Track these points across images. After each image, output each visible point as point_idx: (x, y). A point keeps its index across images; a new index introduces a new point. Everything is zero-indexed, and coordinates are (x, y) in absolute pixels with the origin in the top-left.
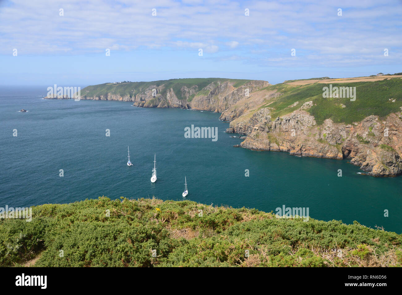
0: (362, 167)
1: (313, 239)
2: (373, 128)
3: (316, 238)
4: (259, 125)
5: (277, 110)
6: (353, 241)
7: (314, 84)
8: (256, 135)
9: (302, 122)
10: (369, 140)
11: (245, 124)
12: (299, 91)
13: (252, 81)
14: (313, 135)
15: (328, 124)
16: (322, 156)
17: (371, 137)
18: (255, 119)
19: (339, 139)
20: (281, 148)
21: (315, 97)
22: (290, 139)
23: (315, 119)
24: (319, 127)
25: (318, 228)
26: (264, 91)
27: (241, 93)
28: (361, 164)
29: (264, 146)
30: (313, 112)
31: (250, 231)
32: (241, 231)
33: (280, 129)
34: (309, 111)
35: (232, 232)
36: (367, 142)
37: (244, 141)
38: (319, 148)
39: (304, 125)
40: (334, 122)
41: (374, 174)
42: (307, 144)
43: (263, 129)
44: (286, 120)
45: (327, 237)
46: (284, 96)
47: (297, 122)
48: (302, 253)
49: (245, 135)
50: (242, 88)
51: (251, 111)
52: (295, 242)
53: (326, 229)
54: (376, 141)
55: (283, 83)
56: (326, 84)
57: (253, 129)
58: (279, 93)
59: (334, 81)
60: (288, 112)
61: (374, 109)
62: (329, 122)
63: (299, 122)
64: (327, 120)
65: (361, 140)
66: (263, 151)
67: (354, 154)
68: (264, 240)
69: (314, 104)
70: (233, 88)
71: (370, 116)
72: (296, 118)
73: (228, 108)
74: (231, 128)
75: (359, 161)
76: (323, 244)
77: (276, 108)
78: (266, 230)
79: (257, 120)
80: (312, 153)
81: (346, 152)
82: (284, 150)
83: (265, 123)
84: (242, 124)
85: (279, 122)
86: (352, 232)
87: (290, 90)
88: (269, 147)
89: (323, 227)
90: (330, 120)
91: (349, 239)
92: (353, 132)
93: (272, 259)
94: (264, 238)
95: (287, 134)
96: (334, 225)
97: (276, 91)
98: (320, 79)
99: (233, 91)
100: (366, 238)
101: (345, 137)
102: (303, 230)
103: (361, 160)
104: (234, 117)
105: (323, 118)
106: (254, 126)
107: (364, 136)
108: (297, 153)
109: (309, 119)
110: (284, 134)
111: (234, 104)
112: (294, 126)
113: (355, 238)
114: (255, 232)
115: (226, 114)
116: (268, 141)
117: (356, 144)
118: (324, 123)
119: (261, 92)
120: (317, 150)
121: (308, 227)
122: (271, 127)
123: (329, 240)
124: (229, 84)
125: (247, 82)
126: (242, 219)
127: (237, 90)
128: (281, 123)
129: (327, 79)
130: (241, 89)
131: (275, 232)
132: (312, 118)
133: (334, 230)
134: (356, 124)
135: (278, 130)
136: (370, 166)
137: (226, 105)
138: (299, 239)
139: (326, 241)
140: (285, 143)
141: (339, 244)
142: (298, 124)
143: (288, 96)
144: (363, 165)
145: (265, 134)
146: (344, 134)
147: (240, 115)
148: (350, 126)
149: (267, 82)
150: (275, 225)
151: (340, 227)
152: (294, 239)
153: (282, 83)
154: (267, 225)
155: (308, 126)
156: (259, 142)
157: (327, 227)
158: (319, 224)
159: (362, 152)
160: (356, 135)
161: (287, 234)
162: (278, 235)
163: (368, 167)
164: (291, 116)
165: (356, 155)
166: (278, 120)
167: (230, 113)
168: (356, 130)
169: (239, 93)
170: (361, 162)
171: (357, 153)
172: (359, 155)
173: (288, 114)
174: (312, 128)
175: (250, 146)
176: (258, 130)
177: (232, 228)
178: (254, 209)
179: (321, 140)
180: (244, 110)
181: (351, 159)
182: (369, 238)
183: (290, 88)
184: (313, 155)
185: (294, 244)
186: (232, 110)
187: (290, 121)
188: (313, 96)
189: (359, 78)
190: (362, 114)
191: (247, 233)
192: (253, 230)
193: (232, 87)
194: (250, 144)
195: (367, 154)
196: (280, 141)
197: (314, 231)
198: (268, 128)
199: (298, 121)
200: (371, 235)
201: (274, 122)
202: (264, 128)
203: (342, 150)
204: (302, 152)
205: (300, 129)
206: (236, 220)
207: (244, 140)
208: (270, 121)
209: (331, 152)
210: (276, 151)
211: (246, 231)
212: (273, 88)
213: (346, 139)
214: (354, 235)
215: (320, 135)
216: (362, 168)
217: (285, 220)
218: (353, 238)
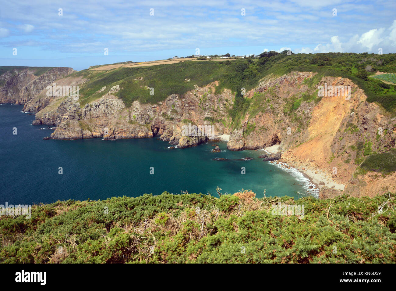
0: (170, 141)
1: (126, 216)
2: (175, 106)
3: (129, 215)
4: (68, 113)
5: (85, 96)
6: (161, 209)
7: (119, 68)
8: (67, 124)
9: (111, 106)
10: (173, 116)
11: (53, 114)
12: (105, 76)
13: (55, 68)
14: (123, 118)
15: (136, 106)
16: (135, 137)
17: (175, 114)
18: (64, 108)
19: (147, 118)
20: (94, 134)
21: (121, 81)
22: (101, 124)
23: (123, 103)
24: (128, 110)
25: (130, 205)
26: (69, 78)
27: (44, 82)
28: (169, 139)
29: (77, 135)
30: (121, 95)
31: (62, 224)
32: (53, 226)
33: (91, 115)
34: (117, 95)
35: (43, 230)
36: (172, 119)
37: (54, 132)
38: (131, 129)
39: (114, 109)
40: (141, 104)
41: (181, 146)
42: (119, 127)
43: (73, 118)
44: (96, 106)
45: (139, 211)
46: (90, 82)
47: (107, 107)
48: (114, 233)
49: (54, 125)
50: (45, 76)
51: (58, 100)
52: (110, 223)
53: (138, 204)
54: (179, 117)
55: (89, 69)
56: (130, 68)
57: (62, 118)
58: (85, 79)
59: (138, 64)
60: (97, 98)
61: (174, 89)
62: (136, 104)
63: (109, 107)
64: (135, 102)
65: (167, 117)
66: (76, 140)
67: (162, 131)
68: (78, 230)
69: (121, 87)
70: (35, 76)
71: (171, 95)
72: (106, 103)
73: (31, 99)
74: (37, 119)
75: (167, 137)
76: (136, 219)
77: (84, 94)
78: (80, 219)
79: (66, 109)
80: (124, 135)
81: (155, 130)
82: (97, 136)
83: (74, 110)
84: (49, 114)
85: (89, 108)
86: (160, 201)
87: (96, 75)
88: (81, 134)
89: (134, 203)
90: (137, 102)
91: (158, 209)
92: (159, 111)
93: (80, 248)
94: (78, 227)
95: (98, 119)
96: (144, 199)
97: (82, 77)
98: (124, 63)
99: (35, 79)
100: (172, 204)
101: (153, 117)
102: (116, 211)
103: (168, 136)
104: (39, 108)
105: (130, 100)
106: (63, 116)
107: (169, 113)
108: (111, 137)
109: (118, 103)
110: (95, 120)
111: (38, 93)
112: (104, 111)
113: (163, 206)
114: (68, 224)
115: (29, 106)
116: (80, 129)
117: (163, 122)
118: (132, 105)
119: (66, 79)
120: (129, 132)
121: (121, 207)
122: (81, 115)
123: (141, 213)
124: (29, 72)
125: (49, 69)
126: (56, 213)
127: (39, 79)
128: (91, 109)
129: (130, 63)
130: (44, 78)
131: (88, 219)
132: (120, 102)
133: (145, 204)
134: (161, 103)
135: (88, 117)
136: (177, 140)
137: (28, 96)
138: (114, 219)
139: (138, 215)
140: (97, 128)
141: (150, 215)
142: (108, 109)
143: (95, 82)
144: (171, 140)
145: (75, 122)
146: (151, 113)
147: (46, 105)
148: (156, 105)
149: (72, 68)
150: (89, 212)
151: (150, 199)
152: (109, 221)
153: (87, 69)
154: (81, 214)
155: (117, 110)
156: (71, 131)
157: (138, 202)
158: (131, 201)
159: (169, 128)
160: (162, 114)
161: (101, 218)
162: (92, 221)
163: (175, 140)
164: (100, 102)
165: (164, 132)
166: (88, 106)
167: (34, 104)
168: (161, 109)
169: (41, 82)
170: (168, 137)
171: (164, 130)
172: (166, 131)
173: (97, 100)
174: (122, 111)
175: (62, 137)
176: (67, 118)
177: (43, 226)
178: (70, 200)
179: (131, 122)
180: (50, 100)
181: (160, 135)
182: (174, 203)
183: (96, 74)
184: (126, 137)
185: (109, 226)
186: (36, 101)
187: (100, 106)
188: (119, 80)
189: (159, 62)
190: (164, 94)
191: (59, 227)
192: (66, 222)
193: (33, 75)
194: (62, 134)
195: (173, 129)
196: (93, 128)
197: (127, 209)
198: (78, 116)
199: (107, 105)
200: (176, 200)
201: (83, 109)
202: (74, 116)
203: (151, 128)
204: (116, 135)
205: (110, 114)
206: (48, 216)
207: (53, 130)
208: (79, 108)
209: (142, 131)
210: (89, 138)
211: (58, 225)
212: (79, 74)
213: (154, 118)
214: (162, 204)
215: (130, 117)
216: (171, 143)
217: (99, 205)
218: (161, 207)
